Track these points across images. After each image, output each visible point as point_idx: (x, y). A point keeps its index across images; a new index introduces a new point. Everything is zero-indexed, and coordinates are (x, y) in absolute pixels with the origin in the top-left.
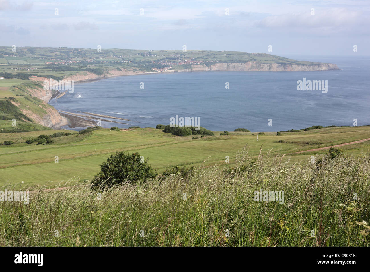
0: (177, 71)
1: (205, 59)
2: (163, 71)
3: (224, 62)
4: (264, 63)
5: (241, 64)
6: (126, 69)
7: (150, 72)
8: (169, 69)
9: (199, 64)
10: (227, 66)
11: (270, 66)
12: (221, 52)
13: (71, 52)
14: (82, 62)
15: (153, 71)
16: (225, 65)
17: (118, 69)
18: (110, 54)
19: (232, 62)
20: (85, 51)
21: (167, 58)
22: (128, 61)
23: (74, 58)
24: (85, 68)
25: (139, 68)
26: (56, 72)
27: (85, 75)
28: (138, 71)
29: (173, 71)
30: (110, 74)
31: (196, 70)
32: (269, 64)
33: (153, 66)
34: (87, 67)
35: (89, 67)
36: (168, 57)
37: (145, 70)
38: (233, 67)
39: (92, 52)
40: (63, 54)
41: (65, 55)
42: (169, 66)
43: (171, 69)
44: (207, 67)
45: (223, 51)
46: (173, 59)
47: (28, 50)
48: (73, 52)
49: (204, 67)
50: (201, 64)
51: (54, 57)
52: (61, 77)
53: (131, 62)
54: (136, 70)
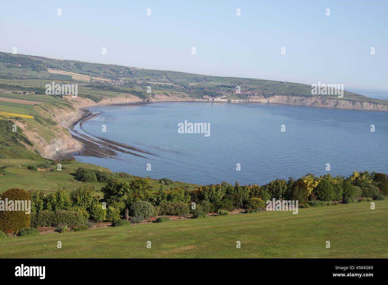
0: (231, 101)
1: (264, 89)
2: (214, 100)
3: (284, 95)
4: (329, 99)
5: (303, 97)
6: (174, 95)
7: (201, 100)
8: (222, 98)
9: (256, 95)
10: (287, 99)
11: (336, 102)
12: (283, 82)
13: (122, 70)
14: (131, 83)
15: (204, 99)
16: (285, 98)
17: (166, 94)
18: (163, 76)
19: (293, 95)
20: (137, 71)
21: (222, 86)
22: (180, 86)
23: (123, 77)
24: (129, 89)
25: (189, 95)
26: (97, 92)
27: (126, 97)
28: (187, 97)
29: (226, 100)
30: (155, 98)
31: (252, 101)
32: (335, 101)
33: (205, 93)
34: (132, 89)
35: (135, 90)
36: (224, 85)
37: (195, 98)
38: (294, 101)
39: (144, 72)
40: (112, 72)
41: (114, 73)
42: (222, 95)
43: (225, 98)
44: (264, 98)
45: (286, 82)
46: (229, 87)
47: (75, 64)
48: (124, 71)
49: (261, 98)
50: (257, 95)
51: (103, 75)
52: (100, 98)
53: (183, 87)
54: (184, 96)
